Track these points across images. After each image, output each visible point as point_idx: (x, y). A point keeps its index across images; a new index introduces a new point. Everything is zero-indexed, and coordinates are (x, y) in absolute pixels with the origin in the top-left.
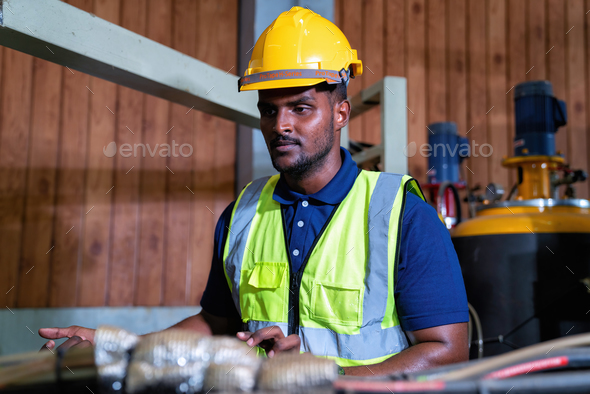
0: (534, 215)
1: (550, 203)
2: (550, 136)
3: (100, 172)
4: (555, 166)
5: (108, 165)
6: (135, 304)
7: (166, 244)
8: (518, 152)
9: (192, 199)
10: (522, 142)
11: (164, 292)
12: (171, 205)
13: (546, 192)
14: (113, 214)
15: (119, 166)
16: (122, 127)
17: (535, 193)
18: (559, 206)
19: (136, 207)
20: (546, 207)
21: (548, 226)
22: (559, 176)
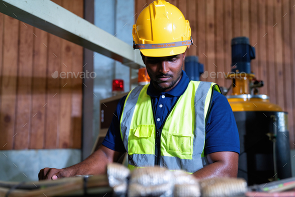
0: (242, 102)
1: (249, 96)
2: (248, 64)
3: (9, 77)
4: (251, 78)
5: (14, 74)
6: (29, 149)
7: (46, 116)
8: (234, 71)
9: (60, 93)
10: (235, 67)
11: (45, 141)
12: (49, 96)
13: (246, 91)
14: (17, 100)
15: (20, 74)
16: (21, 54)
17: (241, 91)
18: (253, 98)
19: (30, 97)
20: (247, 99)
21: (250, 108)
22: (252, 84)
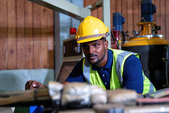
0: (147, 40)
1: (152, 36)
2: (151, 16)
3: (12, 28)
4: (153, 25)
5: (14, 26)
6: (25, 69)
7: (33, 50)
8: (142, 21)
9: (41, 37)
10: (143, 18)
11: (34, 64)
12: (34, 38)
13: (150, 33)
14: (16, 41)
15: (18, 26)
16: (18, 14)
17: (147, 33)
18: (154, 37)
19: (24, 39)
20: (150, 37)
21: (152, 43)
22: (154, 28)
